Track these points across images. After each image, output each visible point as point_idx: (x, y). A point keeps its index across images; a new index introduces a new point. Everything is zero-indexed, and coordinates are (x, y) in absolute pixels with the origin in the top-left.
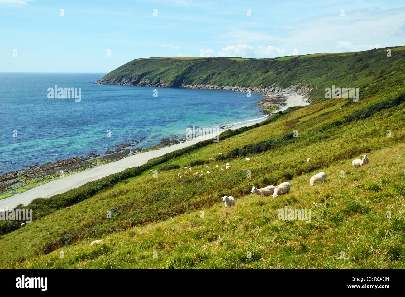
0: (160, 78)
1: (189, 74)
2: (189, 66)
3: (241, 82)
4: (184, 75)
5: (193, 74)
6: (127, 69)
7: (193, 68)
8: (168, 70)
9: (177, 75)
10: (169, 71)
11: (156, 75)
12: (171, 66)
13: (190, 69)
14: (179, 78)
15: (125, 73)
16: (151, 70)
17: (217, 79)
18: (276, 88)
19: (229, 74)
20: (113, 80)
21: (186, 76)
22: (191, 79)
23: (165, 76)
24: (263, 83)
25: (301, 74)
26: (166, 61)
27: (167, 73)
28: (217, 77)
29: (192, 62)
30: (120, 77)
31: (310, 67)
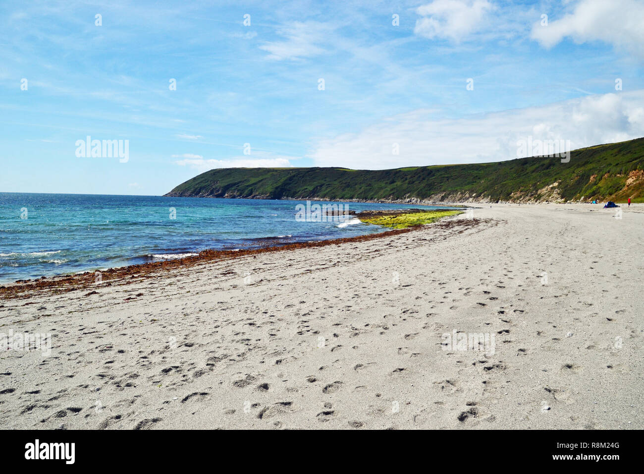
0: (252, 189)
1: (290, 186)
2: (289, 176)
3: (361, 193)
4: (285, 186)
5: (296, 185)
6: (205, 180)
7: (294, 178)
8: (262, 180)
9: (275, 185)
10: (263, 182)
11: (248, 186)
12: (264, 177)
13: (291, 179)
14: (279, 189)
15: (203, 185)
16: (239, 180)
17: (327, 191)
18: (413, 198)
19: (342, 185)
20: (189, 192)
21: (288, 187)
22: (293, 191)
23: (259, 188)
24: (393, 193)
25: (440, 183)
26: (256, 171)
27: (261, 183)
28: (326, 189)
29: (291, 172)
30: (197, 188)
31: (450, 176)
